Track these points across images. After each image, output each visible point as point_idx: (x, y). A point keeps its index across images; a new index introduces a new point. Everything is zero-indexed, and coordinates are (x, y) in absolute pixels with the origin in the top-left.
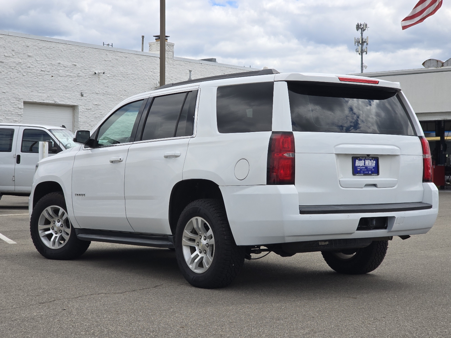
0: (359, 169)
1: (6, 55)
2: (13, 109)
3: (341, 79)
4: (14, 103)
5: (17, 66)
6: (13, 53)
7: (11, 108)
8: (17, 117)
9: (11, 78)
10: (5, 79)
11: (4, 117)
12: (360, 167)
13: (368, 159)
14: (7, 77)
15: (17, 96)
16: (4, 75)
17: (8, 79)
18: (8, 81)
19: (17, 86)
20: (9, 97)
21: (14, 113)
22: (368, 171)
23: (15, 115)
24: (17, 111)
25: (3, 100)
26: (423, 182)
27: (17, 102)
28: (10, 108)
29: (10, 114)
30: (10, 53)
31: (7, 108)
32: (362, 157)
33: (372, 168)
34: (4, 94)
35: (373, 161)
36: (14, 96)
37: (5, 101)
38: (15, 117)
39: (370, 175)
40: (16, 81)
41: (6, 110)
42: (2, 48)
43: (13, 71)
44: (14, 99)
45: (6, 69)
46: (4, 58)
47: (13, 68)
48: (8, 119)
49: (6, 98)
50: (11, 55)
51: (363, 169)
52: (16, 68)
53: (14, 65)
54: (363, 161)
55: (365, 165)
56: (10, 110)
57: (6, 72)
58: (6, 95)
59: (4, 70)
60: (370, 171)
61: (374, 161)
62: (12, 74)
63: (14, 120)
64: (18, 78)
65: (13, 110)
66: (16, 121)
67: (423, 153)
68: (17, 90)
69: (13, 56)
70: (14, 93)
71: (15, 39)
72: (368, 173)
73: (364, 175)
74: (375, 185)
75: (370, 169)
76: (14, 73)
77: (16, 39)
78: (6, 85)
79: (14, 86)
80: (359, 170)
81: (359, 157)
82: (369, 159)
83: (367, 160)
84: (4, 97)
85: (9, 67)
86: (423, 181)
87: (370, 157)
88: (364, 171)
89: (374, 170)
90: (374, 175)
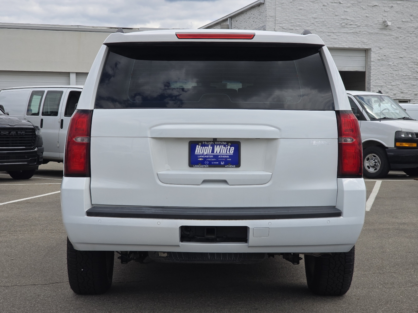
0: (202, 158)
1: (404, 20)
2: (411, 73)
3: (179, 36)
4: (412, 67)
5: (416, 31)
6: (412, 18)
7: (409, 73)
8: (415, 81)
9: (409, 43)
10: (403, 44)
11: (402, 82)
13: (220, 145)
14: (405, 42)
15: (416, 60)
16: (402, 41)
17: (405, 44)
18: (405, 46)
19: (415, 50)
20: (407, 62)
21: (412, 78)
22: (219, 161)
23: (413, 79)
24: (415, 75)
25: (401, 65)
26: (337, 178)
27: (416, 66)
28: (407, 73)
29: (408, 78)
30: (408, 18)
31: (405, 73)
32: (207, 142)
33: (227, 157)
34: (401, 58)
35: (229, 147)
36: (412, 60)
37: (402, 65)
38: (413, 82)
39: (223, 166)
40: (414, 46)
41: (404, 74)
42: (400, 14)
43: (411, 36)
44: (412, 63)
45: (404, 34)
46: (402, 24)
47: (411, 32)
48: (405, 83)
49: (403, 63)
50: (409, 20)
51: (209, 158)
52: (414, 33)
53: (413, 29)
54: (210, 147)
55: (213, 152)
56: (408, 74)
57: (403, 37)
58: (403, 60)
59: (401, 35)
60: (222, 161)
61: (231, 146)
62: (410, 39)
63: (412, 84)
64: (416, 43)
65: (411, 75)
66: (414, 85)
67: (339, 135)
68: (415, 54)
69: (411, 21)
70: (412, 58)
71: (413, 4)
72: (220, 163)
73: (209, 167)
74: (225, 182)
75: (223, 158)
76: (412, 38)
77: (415, 4)
78: (404, 50)
79: (412, 50)
80: (200, 159)
81: (201, 142)
82: (222, 145)
83: (218, 146)
84: (402, 62)
85: (407, 32)
86: (337, 176)
87: (224, 142)
88: (210, 162)
89: (230, 160)
90: (230, 166)
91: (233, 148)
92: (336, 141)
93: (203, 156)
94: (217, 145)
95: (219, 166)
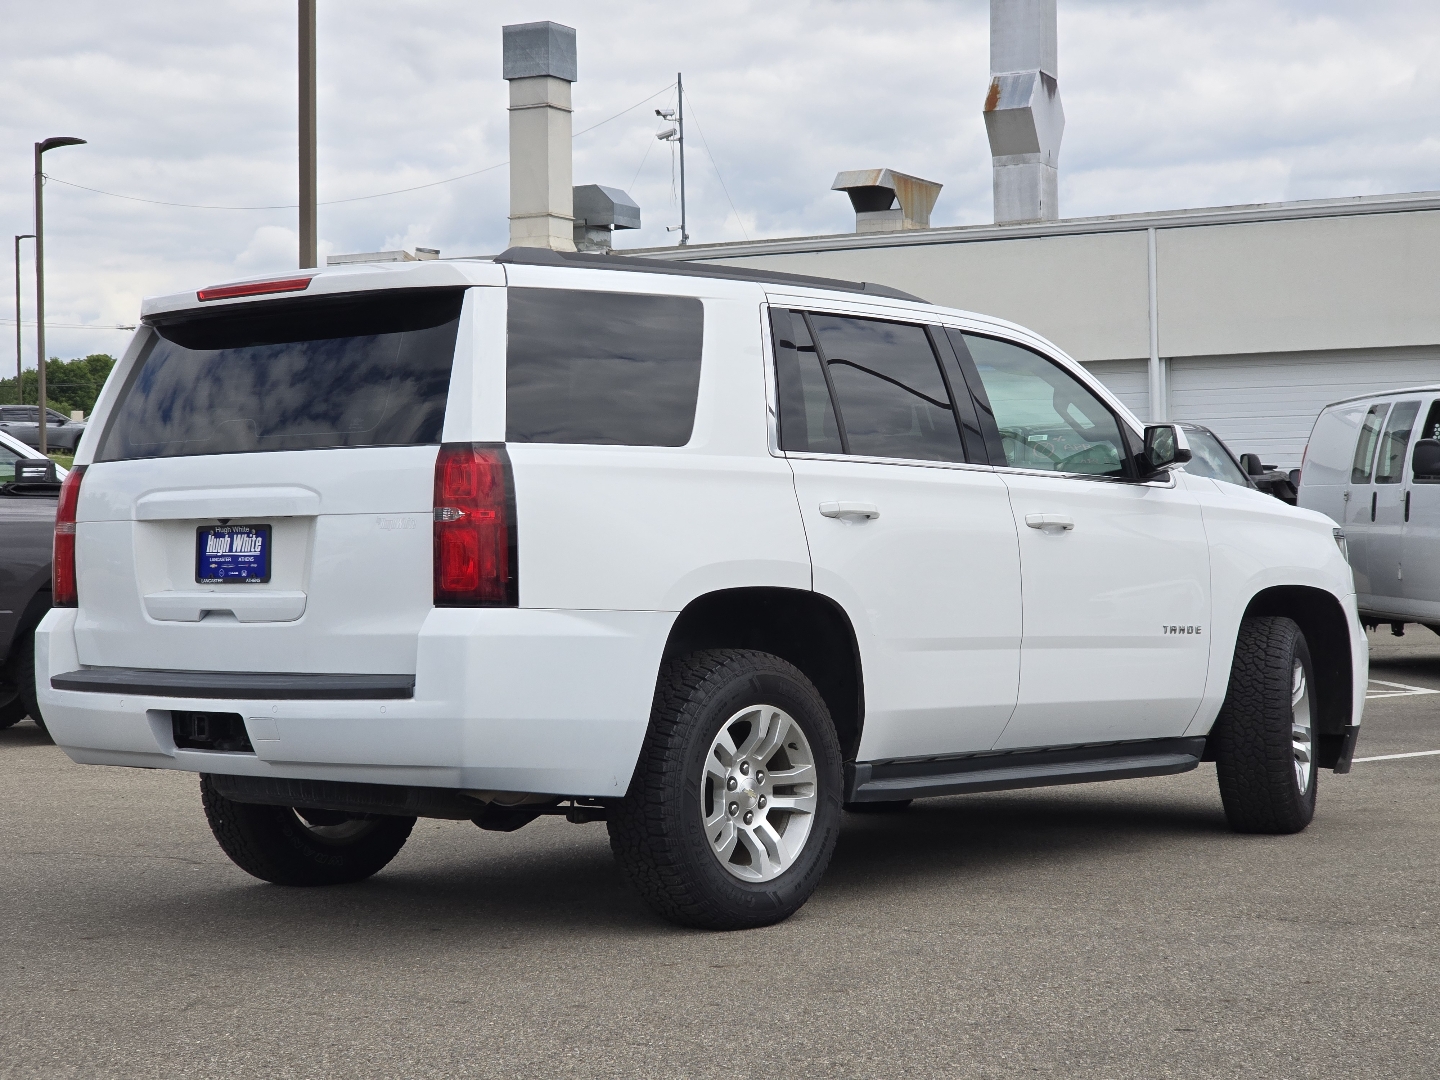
0: (215, 563)
3: (204, 295)
12: (216, 556)
13: (242, 533)
22: (239, 570)
26: (433, 606)
33: (251, 559)
35: (254, 538)
39: (244, 581)
51: (225, 562)
54: (227, 539)
55: (231, 550)
60: (244, 569)
61: (256, 536)
72: (240, 574)
73: (225, 582)
75: (245, 562)
80: (213, 566)
81: (216, 528)
82: (244, 533)
83: (239, 536)
86: (434, 602)
87: (246, 526)
88: (227, 570)
89: (255, 565)
90: (253, 581)
91: (260, 539)
92: (430, 518)
93: (216, 560)
94: (237, 534)
95: (239, 580)
